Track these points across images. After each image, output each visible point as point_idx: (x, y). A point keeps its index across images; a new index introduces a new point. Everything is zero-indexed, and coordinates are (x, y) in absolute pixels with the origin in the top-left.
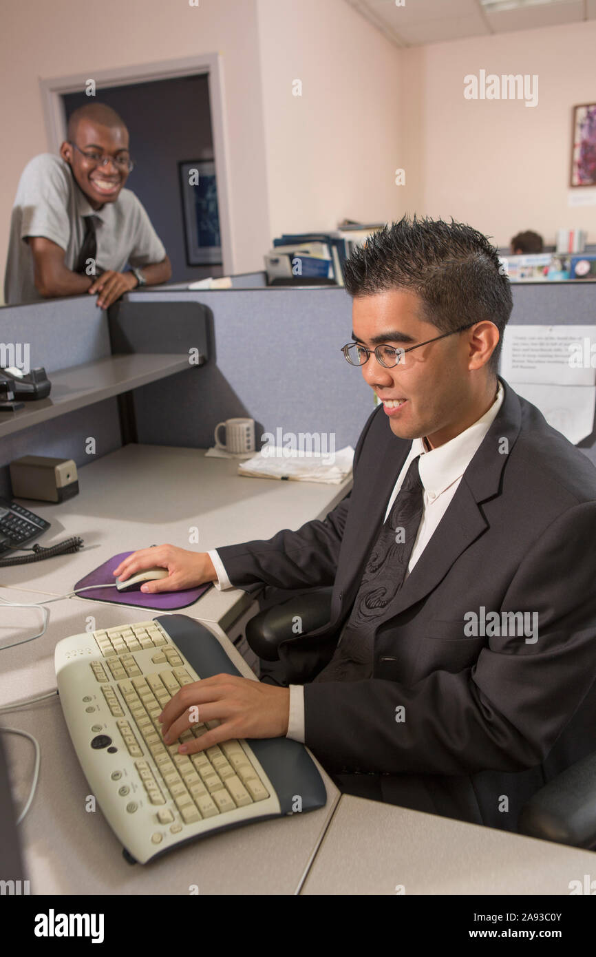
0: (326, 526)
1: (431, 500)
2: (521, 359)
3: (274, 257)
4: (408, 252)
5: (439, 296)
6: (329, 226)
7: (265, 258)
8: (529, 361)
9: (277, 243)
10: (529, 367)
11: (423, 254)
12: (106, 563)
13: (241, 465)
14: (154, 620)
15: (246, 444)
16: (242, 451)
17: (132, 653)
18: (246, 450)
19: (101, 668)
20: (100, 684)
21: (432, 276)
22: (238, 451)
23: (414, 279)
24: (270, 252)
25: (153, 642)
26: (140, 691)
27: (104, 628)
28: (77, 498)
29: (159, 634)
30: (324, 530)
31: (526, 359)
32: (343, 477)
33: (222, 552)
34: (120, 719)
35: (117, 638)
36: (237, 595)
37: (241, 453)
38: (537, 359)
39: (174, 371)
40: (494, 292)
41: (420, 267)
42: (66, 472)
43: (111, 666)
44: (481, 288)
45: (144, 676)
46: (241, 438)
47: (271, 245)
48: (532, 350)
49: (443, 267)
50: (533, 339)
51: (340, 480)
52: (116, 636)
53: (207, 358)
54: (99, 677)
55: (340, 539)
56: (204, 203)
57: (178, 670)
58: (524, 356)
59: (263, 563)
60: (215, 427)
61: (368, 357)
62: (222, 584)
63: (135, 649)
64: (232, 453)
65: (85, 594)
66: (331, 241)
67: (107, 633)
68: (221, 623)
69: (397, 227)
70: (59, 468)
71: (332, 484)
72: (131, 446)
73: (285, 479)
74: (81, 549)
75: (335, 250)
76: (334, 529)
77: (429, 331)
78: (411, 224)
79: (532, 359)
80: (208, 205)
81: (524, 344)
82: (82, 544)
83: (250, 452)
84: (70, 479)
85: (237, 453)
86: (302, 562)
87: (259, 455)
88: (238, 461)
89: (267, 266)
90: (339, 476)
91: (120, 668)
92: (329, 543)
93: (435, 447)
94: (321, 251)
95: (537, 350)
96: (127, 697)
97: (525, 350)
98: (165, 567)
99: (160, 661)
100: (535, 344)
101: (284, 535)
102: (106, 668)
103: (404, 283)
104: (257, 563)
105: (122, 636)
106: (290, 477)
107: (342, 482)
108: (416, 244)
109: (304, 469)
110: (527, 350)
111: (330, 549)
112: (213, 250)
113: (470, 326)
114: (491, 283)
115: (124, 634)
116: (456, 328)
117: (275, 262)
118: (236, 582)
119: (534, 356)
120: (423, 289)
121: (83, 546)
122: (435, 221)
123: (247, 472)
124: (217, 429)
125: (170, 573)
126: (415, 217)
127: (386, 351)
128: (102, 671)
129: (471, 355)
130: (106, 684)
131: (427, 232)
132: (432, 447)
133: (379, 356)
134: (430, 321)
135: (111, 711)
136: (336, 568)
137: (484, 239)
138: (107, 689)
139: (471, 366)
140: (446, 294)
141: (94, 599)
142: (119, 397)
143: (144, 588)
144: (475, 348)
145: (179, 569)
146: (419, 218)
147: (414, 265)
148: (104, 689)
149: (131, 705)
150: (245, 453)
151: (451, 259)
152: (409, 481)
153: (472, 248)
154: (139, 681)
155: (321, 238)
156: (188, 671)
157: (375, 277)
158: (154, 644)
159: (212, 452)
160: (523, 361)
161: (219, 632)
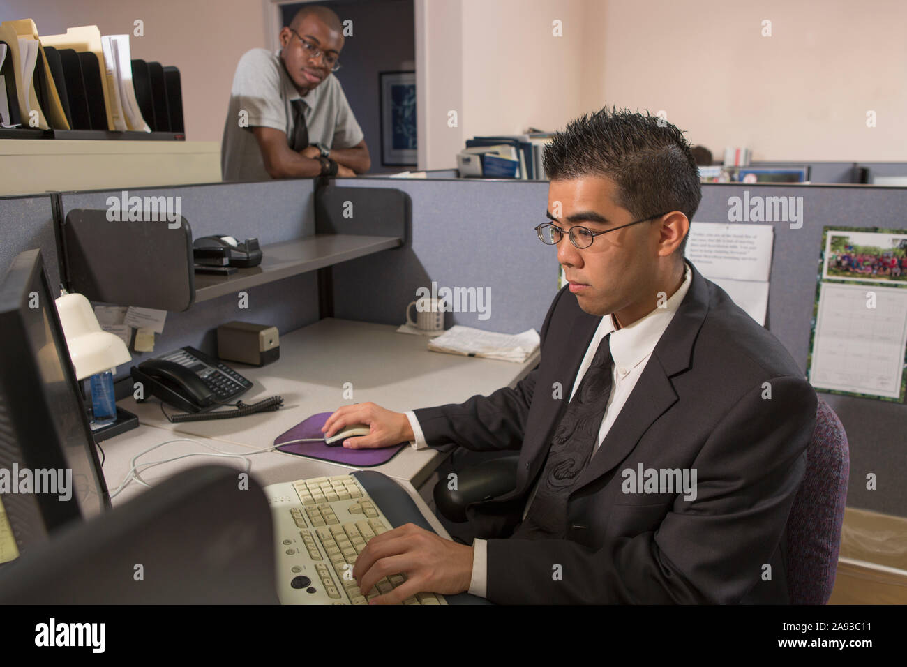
0: (517, 394)
1: (621, 376)
2: (699, 253)
3: (467, 156)
4: (607, 140)
5: (634, 183)
6: (517, 131)
7: (458, 157)
8: (706, 256)
9: (470, 144)
10: (706, 262)
11: (621, 143)
12: (304, 421)
13: (431, 340)
14: (350, 474)
15: (436, 323)
16: (432, 328)
17: (330, 503)
18: (436, 328)
19: (300, 514)
20: (300, 530)
21: (629, 164)
22: (428, 328)
23: (612, 166)
24: (463, 152)
25: (350, 494)
26: (338, 538)
27: (304, 479)
28: (278, 362)
29: (356, 487)
30: (514, 398)
31: (703, 254)
32: (526, 356)
33: (419, 413)
34: (318, 563)
35: (315, 489)
36: (431, 454)
37: (430, 330)
38: (713, 254)
39: (372, 251)
40: (686, 184)
41: (619, 154)
42: (270, 338)
43: (310, 513)
44: (674, 179)
45: (341, 524)
46: (432, 316)
47: (464, 146)
48: (709, 246)
49: (639, 157)
50: (711, 235)
51: (524, 359)
52: (315, 487)
53: (403, 241)
54: (298, 523)
55: (529, 408)
56: (400, 109)
57: (373, 520)
58: (701, 251)
59: (457, 426)
60: (408, 304)
61: (562, 237)
62: (419, 444)
63: (333, 499)
64: (421, 330)
65: (284, 448)
66: (518, 144)
67: (306, 484)
68: (413, 481)
69: (596, 116)
70: (263, 333)
71: (516, 362)
72: (327, 320)
73: (472, 355)
74: (281, 407)
75: (522, 152)
76: (524, 397)
77: (622, 216)
78: (610, 115)
79: (708, 254)
80: (404, 111)
81: (701, 240)
82: (282, 404)
83: (439, 330)
84: (272, 344)
85: (426, 330)
86: (493, 427)
87: (448, 333)
88: (427, 338)
89: (458, 164)
90: (524, 355)
91: (319, 515)
92: (519, 410)
93: (625, 326)
94: (510, 153)
95: (714, 246)
96: (325, 543)
97: (702, 246)
98: (368, 424)
99: (356, 512)
100: (712, 241)
101: (476, 399)
102: (305, 515)
103: (602, 169)
104: (451, 426)
105: (320, 487)
106: (477, 354)
107: (525, 361)
108: (614, 134)
109: (489, 348)
110: (705, 246)
111: (520, 415)
112: (407, 152)
113: (661, 216)
114: (684, 174)
115: (322, 485)
116: (648, 216)
117: (467, 160)
118: (431, 442)
119: (711, 252)
120: (620, 176)
121: (282, 405)
122: (632, 113)
123: (437, 348)
124: (409, 308)
125: (371, 429)
126: (614, 108)
127: (580, 232)
128: (301, 517)
129: (661, 242)
130: (305, 529)
131: (626, 123)
132: (621, 326)
133: (572, 236)
134: (625, 206)
135: (310, 555)
136: (524, 434)
137: (678, 132)
138: (306, 534)
139: (661, 253)
140: (641, 182)
141: (293, 454)
142: (320, 271)
143: (346, 443)
144: (665, 236)
145: (381, 428)
146: (618, 110)
147: (612, 153)
148: (304, 533)
149: (329, 550)
150: (434, 331)
151: (647, 150)
152: (599, 358)
153: (667, 141)
154: (336, 528)
155: (510, 141)
156: (383, 521)
157: (575, 162)
158: (351, 496)
159: (403, 329)
160: (700, 256)
161: (411, 489)
